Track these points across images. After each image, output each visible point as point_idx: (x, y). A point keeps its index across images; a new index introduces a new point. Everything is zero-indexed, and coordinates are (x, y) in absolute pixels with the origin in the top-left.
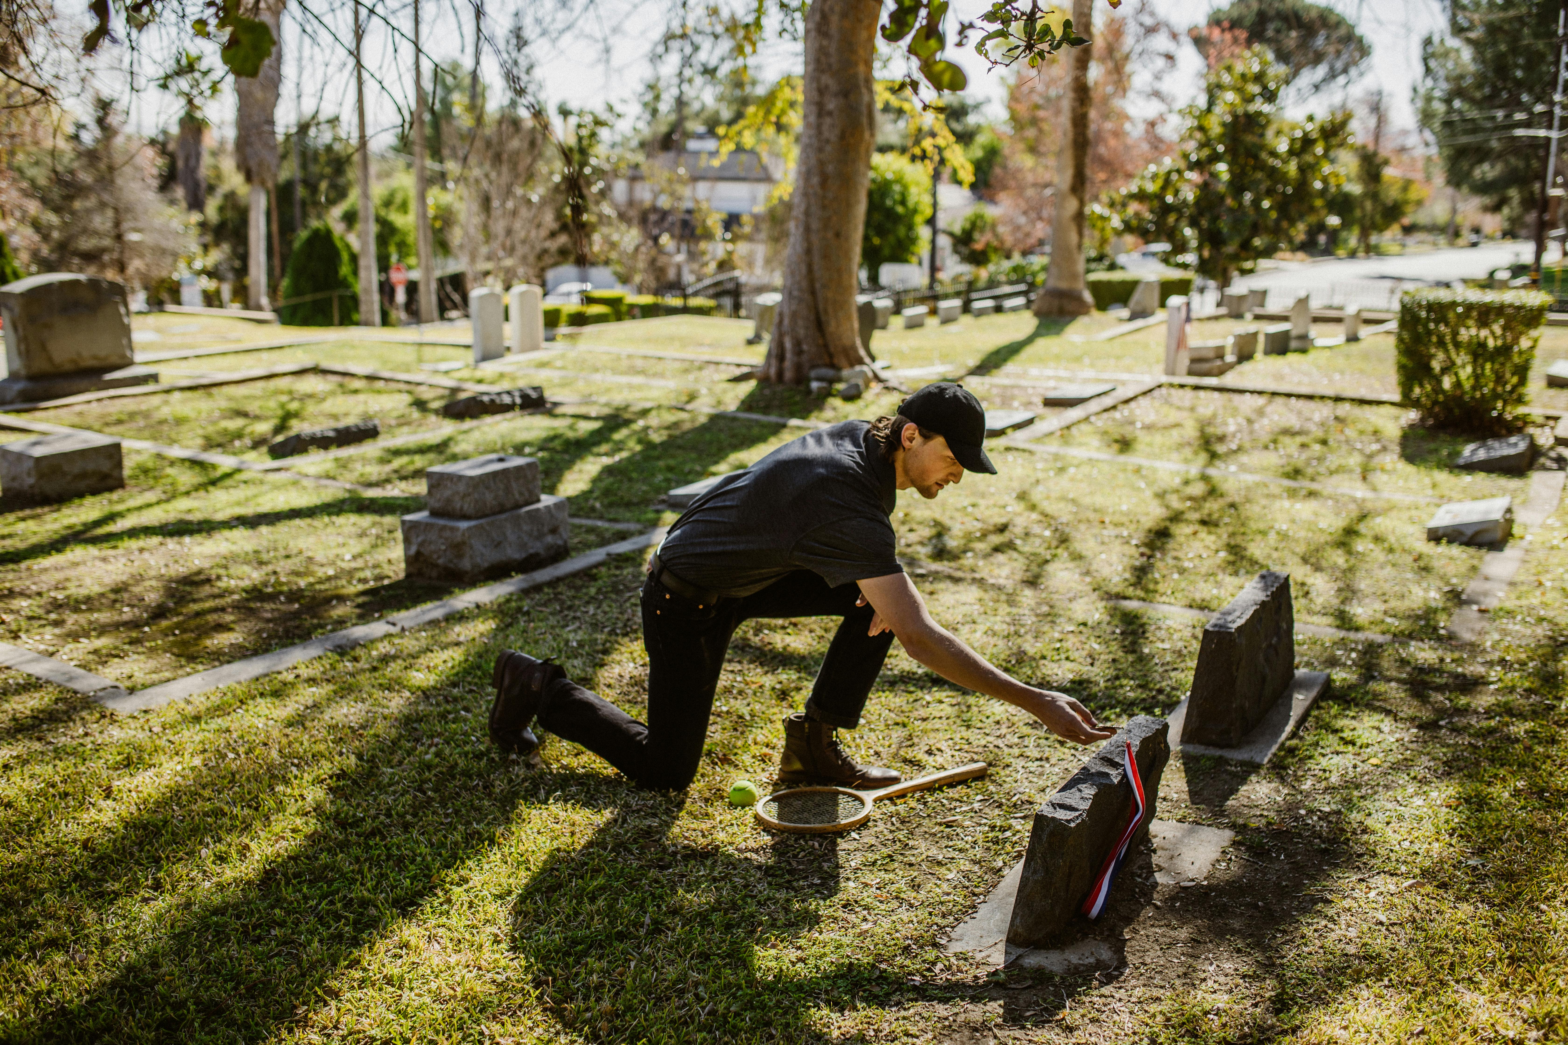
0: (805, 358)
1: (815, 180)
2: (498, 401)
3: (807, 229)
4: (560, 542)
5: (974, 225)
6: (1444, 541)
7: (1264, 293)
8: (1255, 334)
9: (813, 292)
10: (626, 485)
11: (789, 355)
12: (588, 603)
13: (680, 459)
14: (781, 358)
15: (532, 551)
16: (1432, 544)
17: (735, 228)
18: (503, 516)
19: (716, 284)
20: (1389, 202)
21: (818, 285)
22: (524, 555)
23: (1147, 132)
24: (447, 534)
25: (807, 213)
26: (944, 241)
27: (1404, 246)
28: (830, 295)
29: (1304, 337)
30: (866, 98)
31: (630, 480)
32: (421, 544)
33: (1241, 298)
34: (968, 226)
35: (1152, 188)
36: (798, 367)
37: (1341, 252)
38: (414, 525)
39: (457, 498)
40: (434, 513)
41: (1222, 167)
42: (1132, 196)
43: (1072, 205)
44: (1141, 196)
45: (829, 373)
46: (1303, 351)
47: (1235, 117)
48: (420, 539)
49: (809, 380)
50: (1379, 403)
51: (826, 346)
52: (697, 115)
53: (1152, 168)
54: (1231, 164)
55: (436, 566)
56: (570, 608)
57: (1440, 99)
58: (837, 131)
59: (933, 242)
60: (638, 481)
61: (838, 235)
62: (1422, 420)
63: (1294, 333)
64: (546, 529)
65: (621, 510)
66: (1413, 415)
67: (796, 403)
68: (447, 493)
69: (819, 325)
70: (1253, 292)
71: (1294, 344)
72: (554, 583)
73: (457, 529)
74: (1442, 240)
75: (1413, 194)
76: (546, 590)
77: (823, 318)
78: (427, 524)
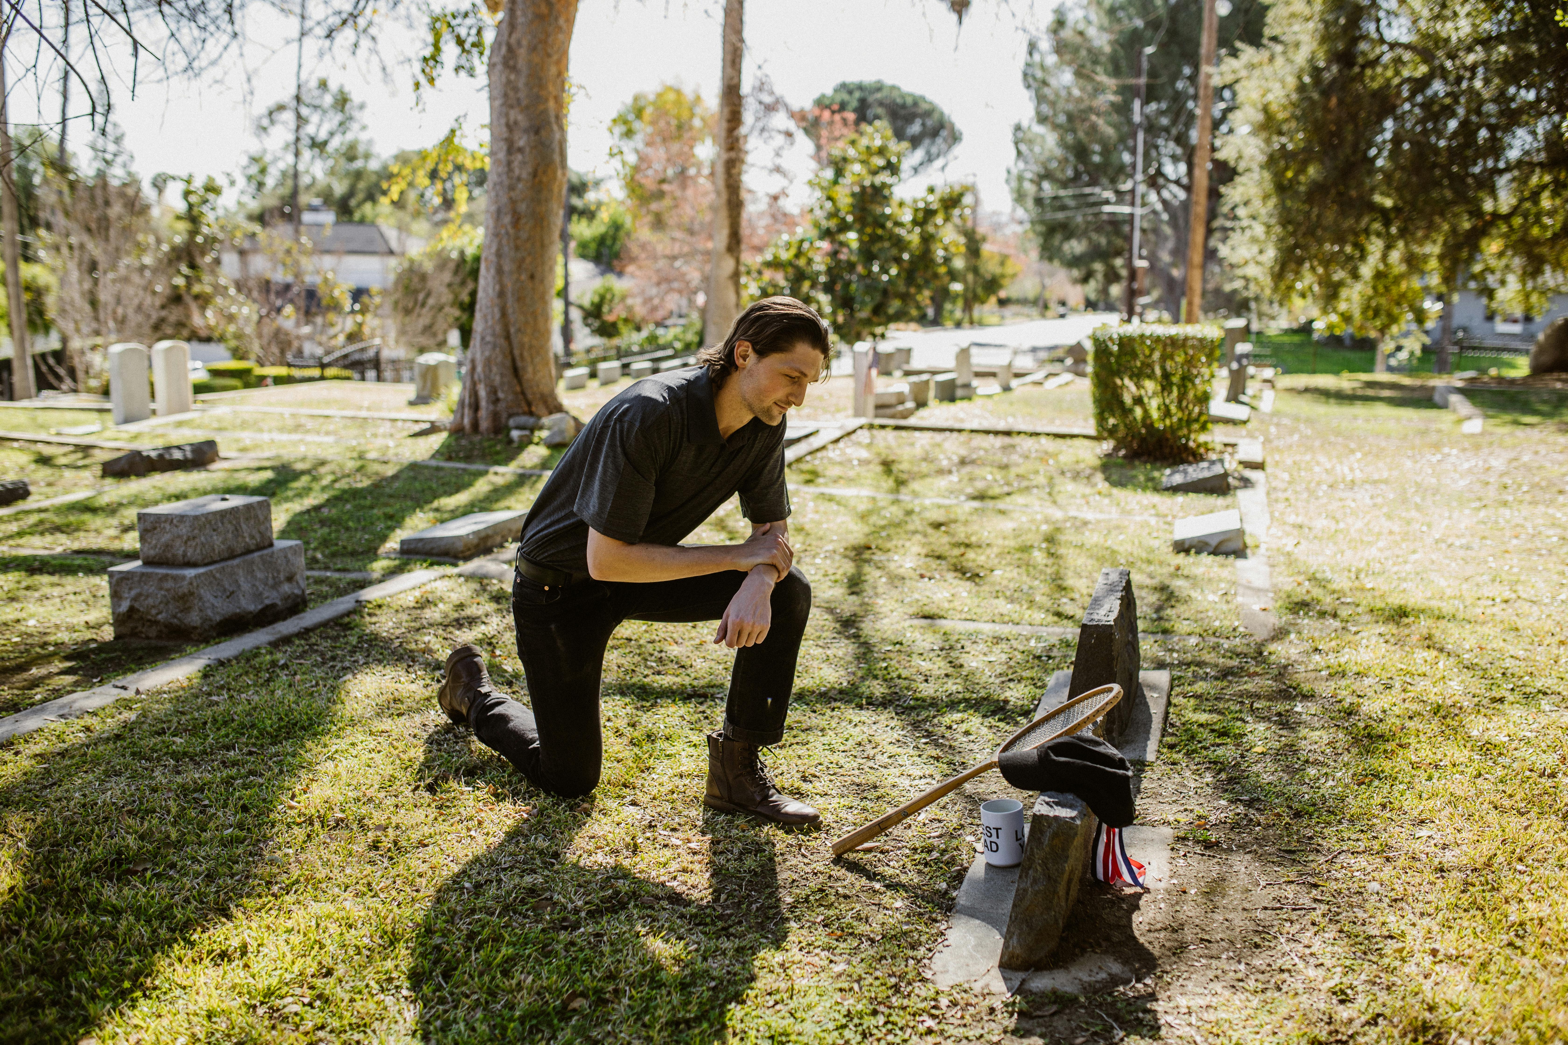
0: (501, 406)
1: (507, 219)
2: (167, 457)
3: (500, 271)
4: (297, 591)
5: (602, 298)
6: (1193, 551)
7: (909, 351)
8: (927, 382)
9: (508, 337)
10: (345, 536)
11: (483, 403)
12: (353, 652)
13: (398, 506)
14: (475, 407)
15: (267, 602)
16: (1182, 555)
17: (365, 299)
18: (236, 562)
19: (346, 356)
20: (988, 277)
21: (512, 330)
22: (260, 607)
23: (770, 206)
24: (169, 584)
25: (499, 254)
26: (576, 315)
27: (1003, 317)
28: (526, 339)
29: (967, 386)
30: (557, 136)
31: (348, 529)
32: (135, 599)
33: (889, 356)
34: (596, 299)
35: (786, 256)
36: (495, 416)
37: (949, 324)
38: (126, 577)
39: (178, 543)
40: (147, 563)
41: (852, 237)
42: (769, 264)
43: (729, 265)
44: (775, 264)
45: (531, 421)
46: (969, 398)
47: (863, 188)
48: (133, 593)
49: (509, 429)
50: (1073, 436)
51: (523, 393)
52: (308, 188)
53: (785, 237)
54: (860, 232)
55: (157, 622)
56: (333, 658)
57: (1032, 181)
58: (529, 169)
59: (566, 313)
60: (356, 530)
61: (532, 277)
62: (1116, 449)
63: (959, 382)
64: (282, 576)
65: (348, 560)
66: (1107, 446)
67: (498, 453)
68: (166, 538)
69: (516, 372)
70: (899, 350)
71: (959, 392)
72: (305, 633)
73: (183, 578)
74: (1034, 311)
75: (1009, 270)
76: (297, 642)
77: (519, 364)
78: (143, 574)
